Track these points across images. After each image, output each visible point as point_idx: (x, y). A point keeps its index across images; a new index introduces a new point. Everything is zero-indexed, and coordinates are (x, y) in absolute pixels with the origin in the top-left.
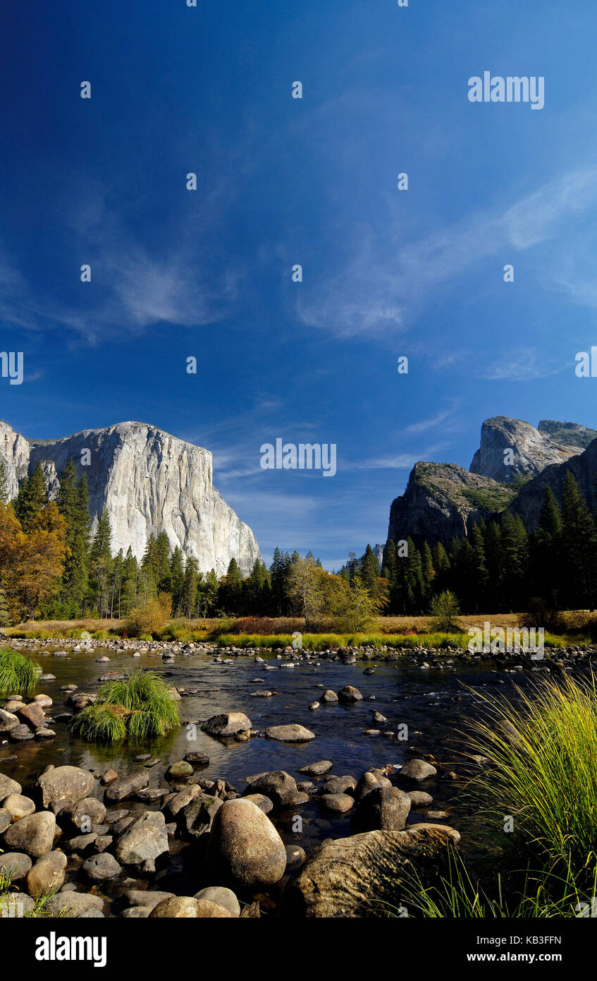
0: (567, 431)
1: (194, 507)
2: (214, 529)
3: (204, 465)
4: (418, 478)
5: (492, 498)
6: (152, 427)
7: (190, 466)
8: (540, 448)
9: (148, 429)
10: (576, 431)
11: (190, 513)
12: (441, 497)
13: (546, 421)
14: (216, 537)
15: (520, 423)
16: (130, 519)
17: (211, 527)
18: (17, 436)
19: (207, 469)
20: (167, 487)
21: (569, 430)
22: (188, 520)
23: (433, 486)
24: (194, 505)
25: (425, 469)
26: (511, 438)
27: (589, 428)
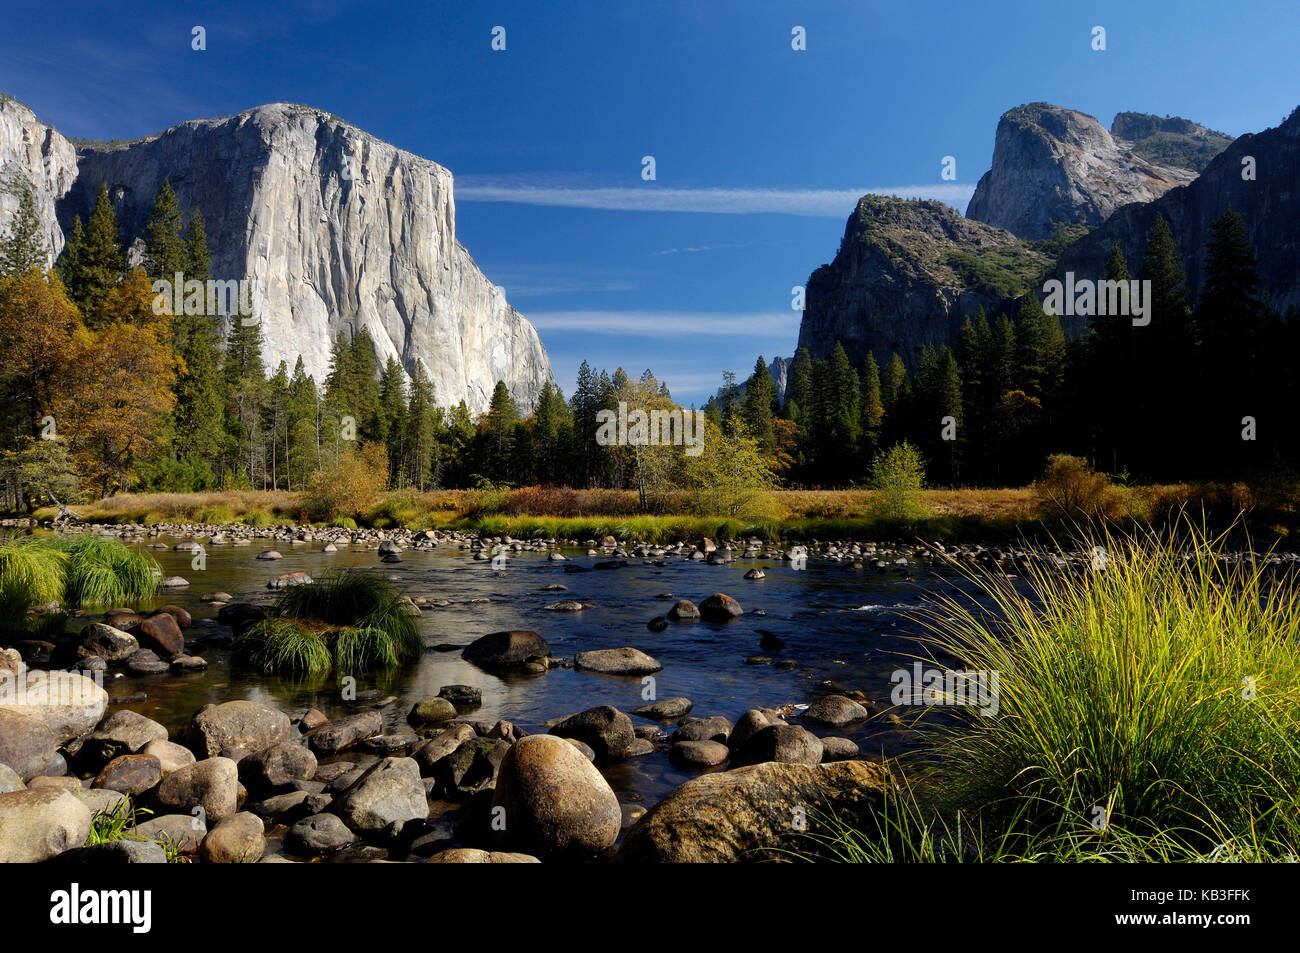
0: (1169, 136)
1: (421, 282)
2: (462, 326)
3: (436, 197)
4: (864, 228)
5: (1005, 271)
6: (327, 116)
7: (409, 199)
8: (1111, 170)
9: (319, 120)
10: (1187, 138)
11: (413, 294)
12: (905, 267)
13: (1128, 114)
14: (466, 341)
15: (1077, 117)
16: (296, 304)
17: (456, 321)
18: (49, 133)
19: (444, 206)
20: (364, 242)
21: (1173, 135)
22: (409, 307)
23: (891, 245)
24: (419, 277)
25: (878, 212)
26: (1055, 148)
27: (1214, 129)
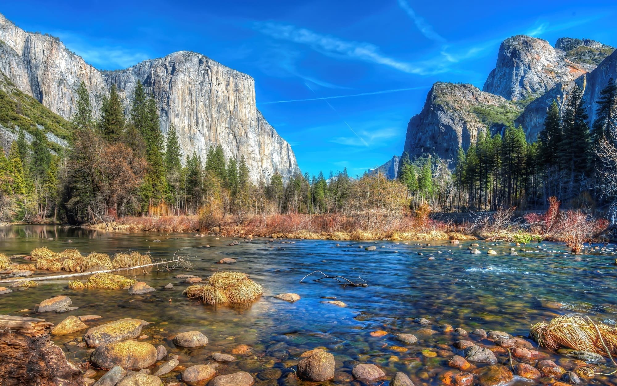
1: (242, 126)
2: (259, 145)
3: (247, 89)
4: (435, 97)
5: (499, 115)
6: (201, 56)
7: (236, 90)
8: (554, 67)
9: (198, 57)
10: (592, 49)
11: (239, 131)
12: (454, 114)
13: (564, 38)
14: (262, 151)
15: (538, 40)
16: (192, 137)
17: (257, 143)
18: (90, 68)
22: (238, 137)
23: (447, 104)
25: (442, 89)
26: (527, 56)
